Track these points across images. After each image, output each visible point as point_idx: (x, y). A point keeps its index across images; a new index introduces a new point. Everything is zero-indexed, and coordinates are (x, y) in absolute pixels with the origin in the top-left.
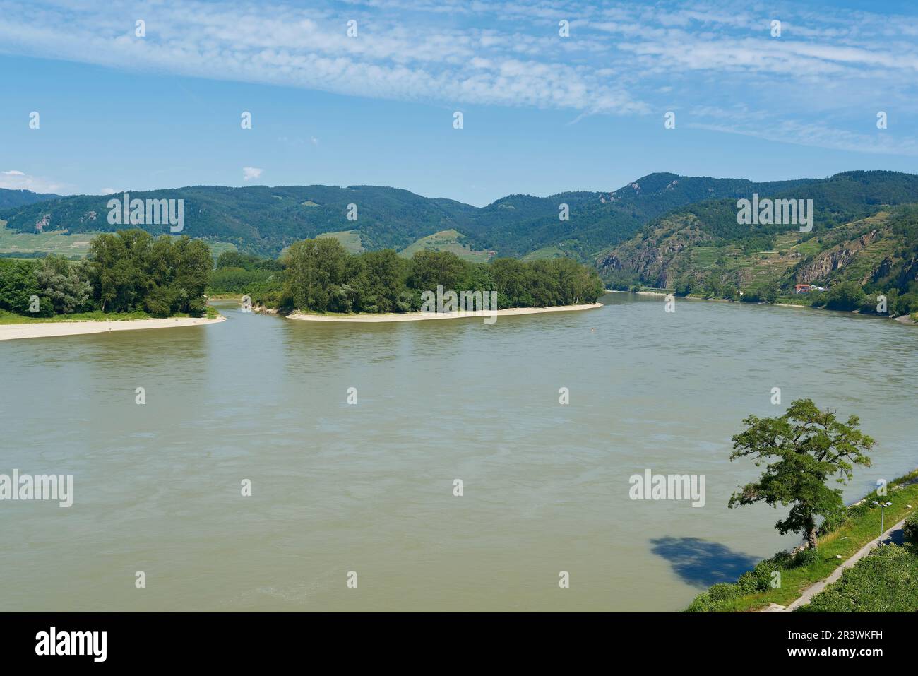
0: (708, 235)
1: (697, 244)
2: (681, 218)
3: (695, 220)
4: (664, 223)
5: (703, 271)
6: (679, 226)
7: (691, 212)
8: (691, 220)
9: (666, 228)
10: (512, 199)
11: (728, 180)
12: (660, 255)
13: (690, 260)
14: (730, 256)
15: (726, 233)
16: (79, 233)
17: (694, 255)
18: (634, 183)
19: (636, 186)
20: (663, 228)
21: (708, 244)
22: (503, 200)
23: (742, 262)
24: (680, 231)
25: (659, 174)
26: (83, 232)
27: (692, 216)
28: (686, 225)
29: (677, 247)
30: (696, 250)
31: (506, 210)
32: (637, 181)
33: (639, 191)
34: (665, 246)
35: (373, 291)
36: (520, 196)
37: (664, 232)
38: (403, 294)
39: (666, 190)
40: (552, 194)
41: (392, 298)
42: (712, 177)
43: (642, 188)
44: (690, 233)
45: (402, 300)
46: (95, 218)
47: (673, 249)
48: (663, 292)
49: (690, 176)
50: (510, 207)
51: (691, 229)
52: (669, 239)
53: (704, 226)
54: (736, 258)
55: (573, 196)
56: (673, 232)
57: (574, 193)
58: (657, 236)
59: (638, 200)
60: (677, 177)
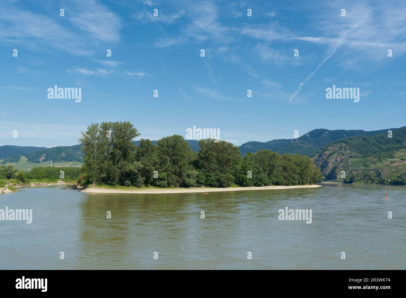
0: (354, 153)
1: (351, 157)
2: (338, 145)
3: (346, 146)
4: (329, 148)
5: (357, 171)
6: (338, 149)
7: (343, 142)
8: (344, 146)
9: (331, 151)
10: (250, 143)
11: (353, 131)
12: (330, 164)
13: (348, 165)
14: (371, 162)
15: (364, 152)
16: (57, 162)
17: (350, 162)
18: (307, 134)
19: (308, 135)
20: (329, 150)
21: (356, 157)
22: (246, 144)
23: (379, 165)
24: (340, 152)
25: (318, 130)
26: (59, 162)
27: (344, 144)
28: (342, 148)
29: (338, 159)
30: (350, 160)
31: (247, 148)
32: (308, 133)
33: (310, 137)
34: (332, 159)
35: (164, 169)
36: (253, 142)
37: (330, 152)
38: (190, 172)
39: (323, 136)
40: (268, 141)
41: (180, 175)
42: (344, 129)
43: (311, 136)
44: (344, 152)
45: (188, 176)
46: (64, 155)
47: (337, 161)
48: (336, 181)
49: (333, 130)
50: (249, 147)
51: (345, 150)
52: (334, 155)
53: (351, 149)
54: (375, 163)
55: (277, 141)
56: (335, 152)
57: (278, 140)
58: (327, 154)
59: (310, 141)
60: (327, 130)
